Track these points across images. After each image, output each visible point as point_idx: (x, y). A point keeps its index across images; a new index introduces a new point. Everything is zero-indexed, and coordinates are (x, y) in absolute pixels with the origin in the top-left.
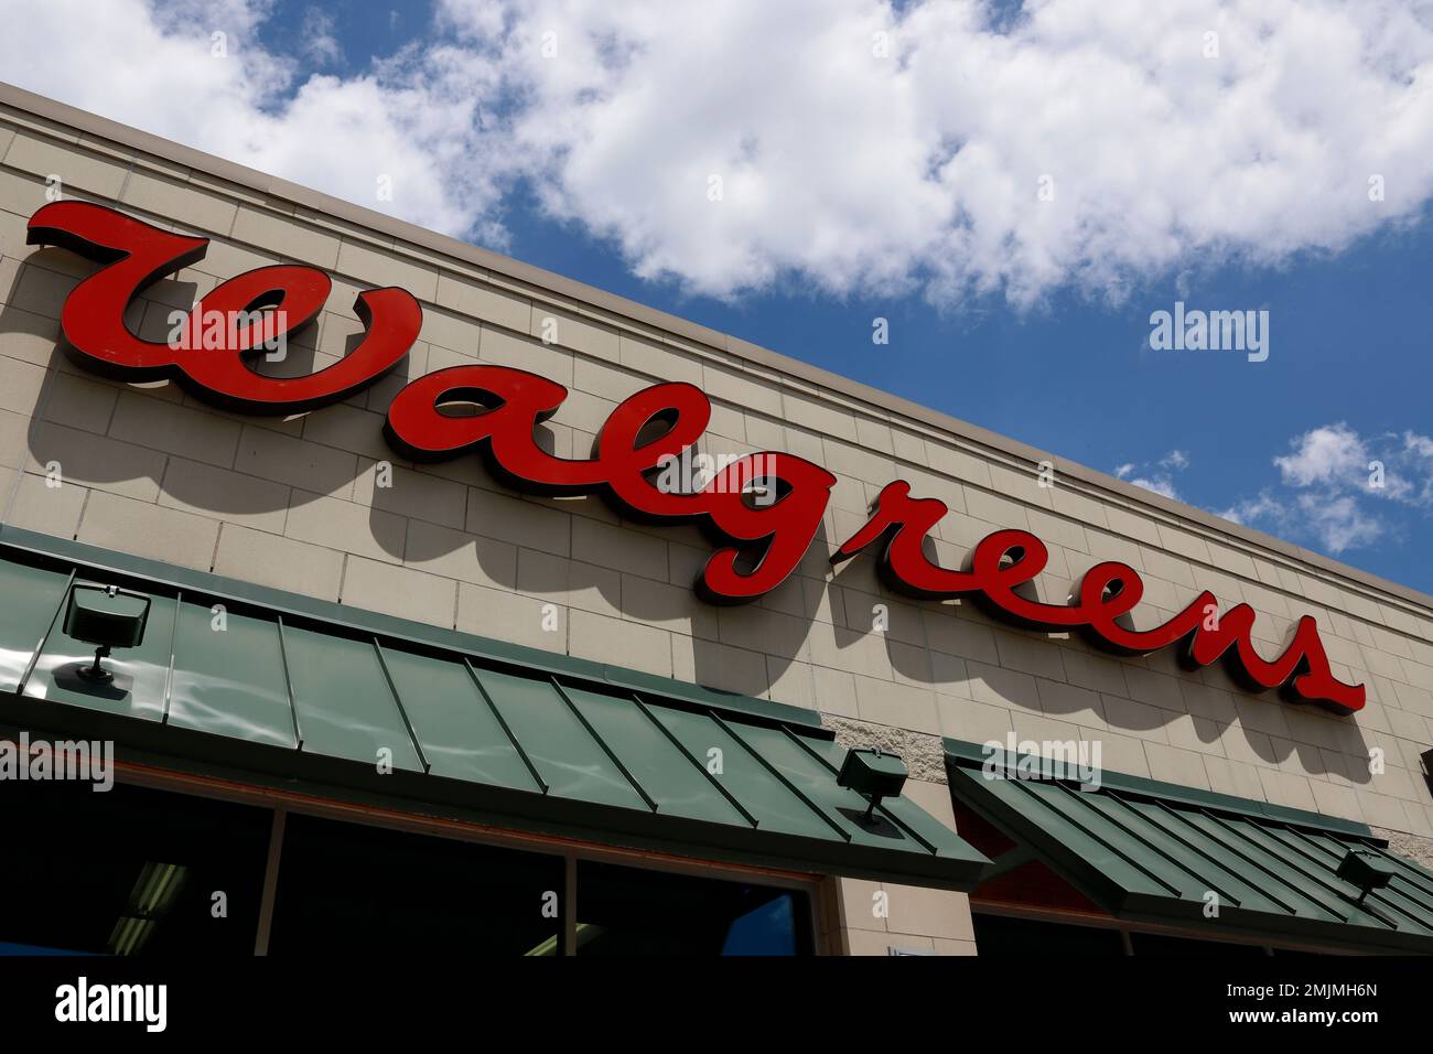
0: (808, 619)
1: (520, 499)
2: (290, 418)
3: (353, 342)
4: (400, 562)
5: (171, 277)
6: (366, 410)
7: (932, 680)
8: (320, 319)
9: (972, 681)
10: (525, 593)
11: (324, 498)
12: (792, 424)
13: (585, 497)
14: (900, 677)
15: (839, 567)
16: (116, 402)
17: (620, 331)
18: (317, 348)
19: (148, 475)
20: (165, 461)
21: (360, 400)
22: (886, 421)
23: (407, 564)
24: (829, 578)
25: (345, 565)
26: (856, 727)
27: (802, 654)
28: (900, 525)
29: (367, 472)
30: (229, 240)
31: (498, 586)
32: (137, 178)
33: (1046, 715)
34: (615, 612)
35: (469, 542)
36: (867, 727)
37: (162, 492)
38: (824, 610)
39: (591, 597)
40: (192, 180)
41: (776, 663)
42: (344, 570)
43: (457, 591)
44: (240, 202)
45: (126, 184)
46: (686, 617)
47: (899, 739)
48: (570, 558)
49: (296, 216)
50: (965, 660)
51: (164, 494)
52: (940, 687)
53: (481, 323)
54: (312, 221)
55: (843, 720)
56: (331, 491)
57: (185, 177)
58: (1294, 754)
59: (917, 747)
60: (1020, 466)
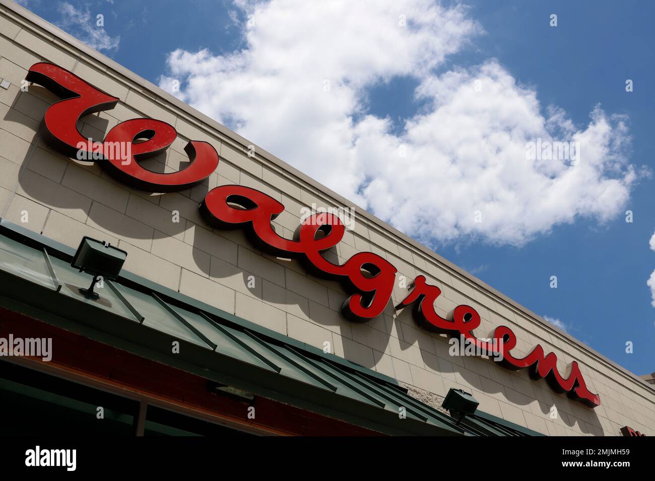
0: (388, 335)
1: (262, 255)
2: (155, 194)
3: (183, 165)
4: (207, 276)
5: (96, 114)
6: (189, 198)
7: (440, 371)
8: (167, 151)
9: (455, 373)
10: (266, 302)
11: (170, 237)
12: (373, 243)
13: (290, 260)
14: (428, 368)
15: (399, 312)
16: (66, 168)
17: (300, 186)
18: (166, 164)
19: (82, 208)
20: (90, 203)
21: (186, 193)
22: (410, 249)
23: (211, 278)
24: (395, 316)
25: (181, 273)
26: (412, 389)
27: (387, 351)
28: (424, 296)
29: (191, 228)
30: (124, 104)
31: (254, 296)
32: (81, 65)
33: (485, 393)
34: (307, 318)
35: (240, 272)
36: (417, 390)
37: (89, 218)
38: (394, 332)
39: (295, 309)
40: (108, 72)
41: (377, 354)
42: (181, 276)
43: (235, 296)
44: (130, 88)
45: (75, 66)
46: (338, 325)
47: (431, 397)
48: (286, 288)
49: (156, 100)
50: (452, 363)
51: (89, 220)
52: (443, 374)
53: (241, 169)
54: (164, 105)
55: (407, 385)
56: (174, 235)
57: (104, 70)
58: (576, 423)
59: (438, 402)
60: (462, 279)
